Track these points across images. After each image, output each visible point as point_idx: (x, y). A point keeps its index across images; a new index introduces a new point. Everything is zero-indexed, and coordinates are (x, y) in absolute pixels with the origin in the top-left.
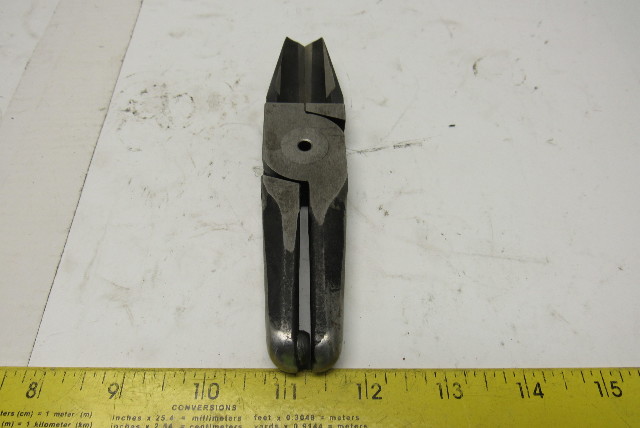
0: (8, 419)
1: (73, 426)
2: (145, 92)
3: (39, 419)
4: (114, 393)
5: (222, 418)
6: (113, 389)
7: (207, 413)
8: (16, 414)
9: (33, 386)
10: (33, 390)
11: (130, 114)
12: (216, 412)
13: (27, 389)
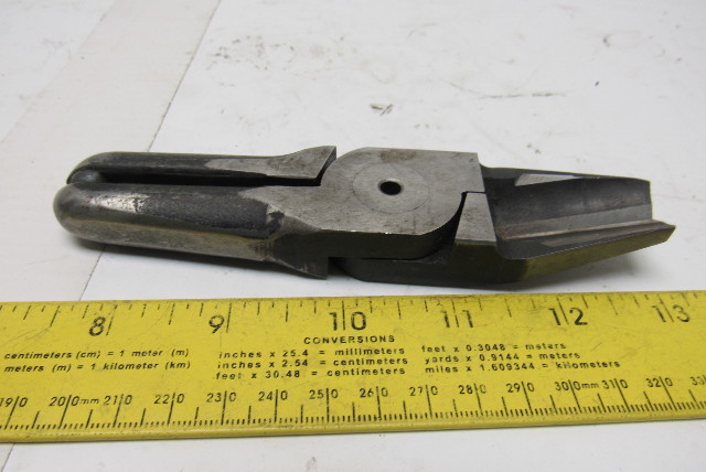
0: (63, 361)
1: (161, 367)
2: (238, 41)
3: (109, 360)
4: (218, 326)
5: (377, 352)
6: (217, 322)
7: (355, 345)
8: (74, 356)
9: (99, 322)
10: (98, 327)
11: (222, 58)
12: (367, 345)
13: (90, 324)
